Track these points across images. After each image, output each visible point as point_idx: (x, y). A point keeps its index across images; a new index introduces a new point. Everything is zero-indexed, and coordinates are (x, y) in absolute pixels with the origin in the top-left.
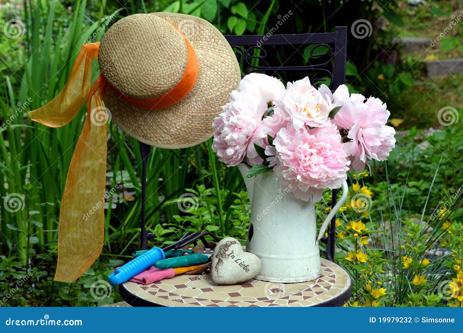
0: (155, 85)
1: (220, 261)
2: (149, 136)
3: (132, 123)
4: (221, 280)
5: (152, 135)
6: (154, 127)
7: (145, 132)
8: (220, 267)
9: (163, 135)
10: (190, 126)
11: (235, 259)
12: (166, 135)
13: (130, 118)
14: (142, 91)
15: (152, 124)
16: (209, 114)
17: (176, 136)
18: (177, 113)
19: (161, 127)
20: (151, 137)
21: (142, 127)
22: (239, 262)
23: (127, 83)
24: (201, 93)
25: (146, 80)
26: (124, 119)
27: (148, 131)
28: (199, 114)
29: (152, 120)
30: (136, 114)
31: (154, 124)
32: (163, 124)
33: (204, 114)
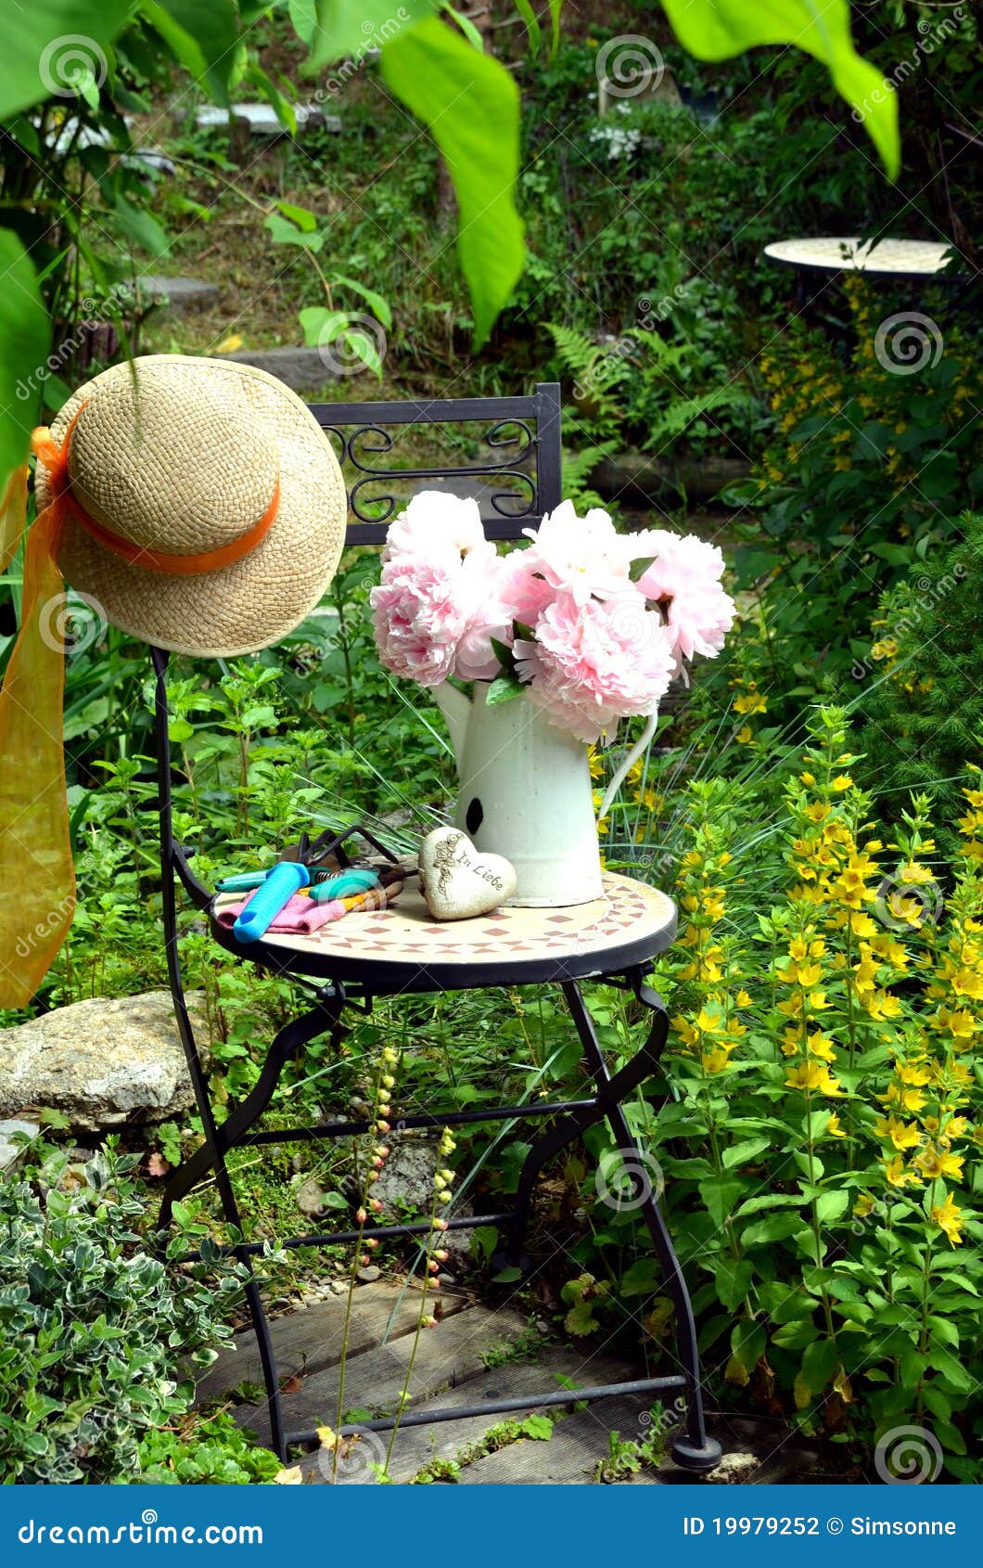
0: (224, 523)
1: (444, 873)
2: (172, 631)
3: (131, 606)
4: (454, 910)
5: (180, 629)
6: (185, 612)
7: (165, 623)
8: (448, 886)
9: (205, 629)
10: (260, 606)
11: (472, 867)
12: (211, 627)
13: (127, 595)
14: (195, 537)
15: (179, 606)
16: (295, 577)
17: (232, 629)
18: (233, 578)
19: (199, 610)
20: (176, 633)
21: (157, 613)
22: (482, 871)
23: (160, 521)
24: (283, 534)
25: (203, 513)
26: (111, 596)
27: (171, 620)
28: (278, 580)
29: (178, 597)
30: (141, 584)
31: (185, 604)
32: (204, 603)
33: (287, 578)
